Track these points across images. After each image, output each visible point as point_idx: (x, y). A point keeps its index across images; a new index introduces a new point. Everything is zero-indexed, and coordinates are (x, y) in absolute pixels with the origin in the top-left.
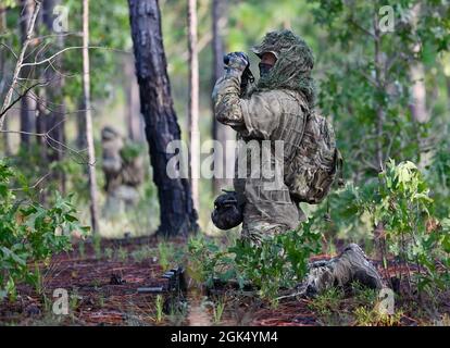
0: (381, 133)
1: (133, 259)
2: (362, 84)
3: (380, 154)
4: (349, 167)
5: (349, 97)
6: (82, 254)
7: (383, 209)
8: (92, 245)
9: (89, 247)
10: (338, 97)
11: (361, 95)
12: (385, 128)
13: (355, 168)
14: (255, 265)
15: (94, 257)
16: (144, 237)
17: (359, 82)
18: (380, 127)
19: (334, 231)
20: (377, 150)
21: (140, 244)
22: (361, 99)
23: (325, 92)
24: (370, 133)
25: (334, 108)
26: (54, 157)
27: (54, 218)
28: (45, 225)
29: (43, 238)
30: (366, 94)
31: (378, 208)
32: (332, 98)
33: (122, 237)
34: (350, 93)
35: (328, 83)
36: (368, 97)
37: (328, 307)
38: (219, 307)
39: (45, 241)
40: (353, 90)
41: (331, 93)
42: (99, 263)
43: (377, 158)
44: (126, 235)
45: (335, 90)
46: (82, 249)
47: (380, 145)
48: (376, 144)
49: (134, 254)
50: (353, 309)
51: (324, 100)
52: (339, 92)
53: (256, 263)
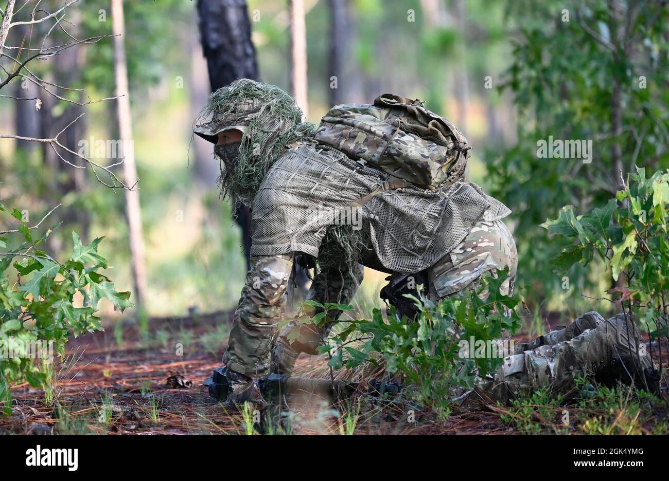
0: (620, 131)
1: (202, 347)
2: (587, 48)
3: (620, 167)
4: (566, 189)
5: (564, 70)
6: (119, 340)
7: (626, 253)
8: (136, 328)
9: (130, 330)
10: (545, 71)
11: (584, 66)
12: (626, 122)
13: (576, 191)
14: (407, 350)
15: (139, 345)
16: (219, 313)
17: (581, 44)
18: (619, 121)
19: (543, 297)
20: (614, 160)
21: (214, 325)
22: (584, 74)
23: (521, 64)
24: (601, 130)
25: (538, 90)
26: (70, 187)
27: (71, 278)
28: (55, 288)
29: (54, 310)
30: (593, 64)
31: (618, 251)
32: (533, 73)
33: (185, 314)
34: (564, 62)
35: (527, 47)
36: (597, 70)
37: (535, 420)
38: (348, 421)
39: (57, 316)
40: (570, 59)
41: (532, 65)
42: (148, 355)
43: (614, 174)
44: (191, 310)
45: (539, 57)
46: (118, 333)
47: (619, 150)
48: (612, 149)
49: (204, 339)
50: (579, 422)
51: (520, 76)
52: (546, 62)
53: (410, 347)
